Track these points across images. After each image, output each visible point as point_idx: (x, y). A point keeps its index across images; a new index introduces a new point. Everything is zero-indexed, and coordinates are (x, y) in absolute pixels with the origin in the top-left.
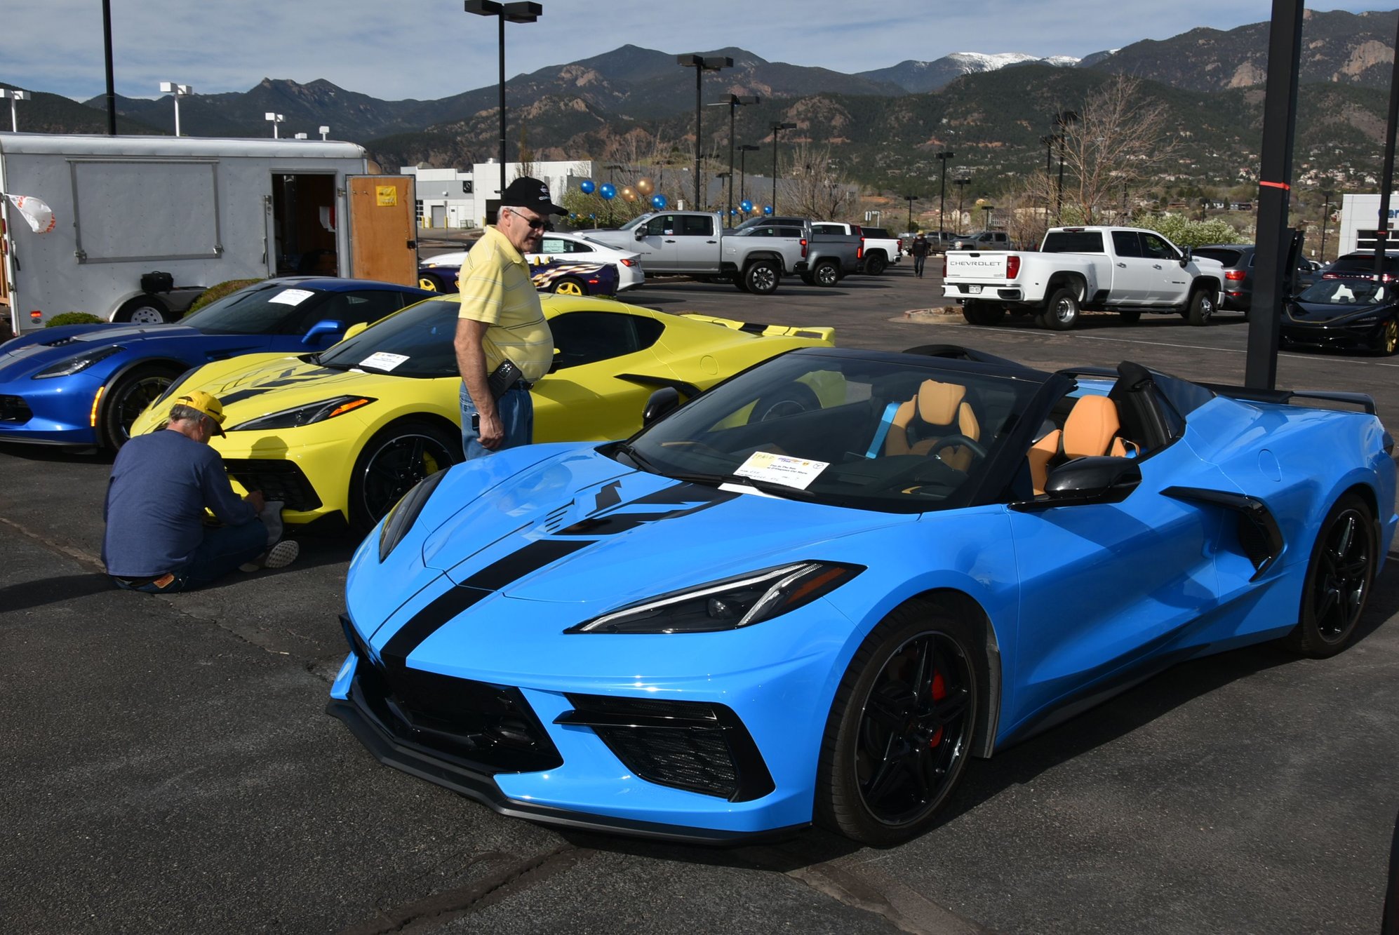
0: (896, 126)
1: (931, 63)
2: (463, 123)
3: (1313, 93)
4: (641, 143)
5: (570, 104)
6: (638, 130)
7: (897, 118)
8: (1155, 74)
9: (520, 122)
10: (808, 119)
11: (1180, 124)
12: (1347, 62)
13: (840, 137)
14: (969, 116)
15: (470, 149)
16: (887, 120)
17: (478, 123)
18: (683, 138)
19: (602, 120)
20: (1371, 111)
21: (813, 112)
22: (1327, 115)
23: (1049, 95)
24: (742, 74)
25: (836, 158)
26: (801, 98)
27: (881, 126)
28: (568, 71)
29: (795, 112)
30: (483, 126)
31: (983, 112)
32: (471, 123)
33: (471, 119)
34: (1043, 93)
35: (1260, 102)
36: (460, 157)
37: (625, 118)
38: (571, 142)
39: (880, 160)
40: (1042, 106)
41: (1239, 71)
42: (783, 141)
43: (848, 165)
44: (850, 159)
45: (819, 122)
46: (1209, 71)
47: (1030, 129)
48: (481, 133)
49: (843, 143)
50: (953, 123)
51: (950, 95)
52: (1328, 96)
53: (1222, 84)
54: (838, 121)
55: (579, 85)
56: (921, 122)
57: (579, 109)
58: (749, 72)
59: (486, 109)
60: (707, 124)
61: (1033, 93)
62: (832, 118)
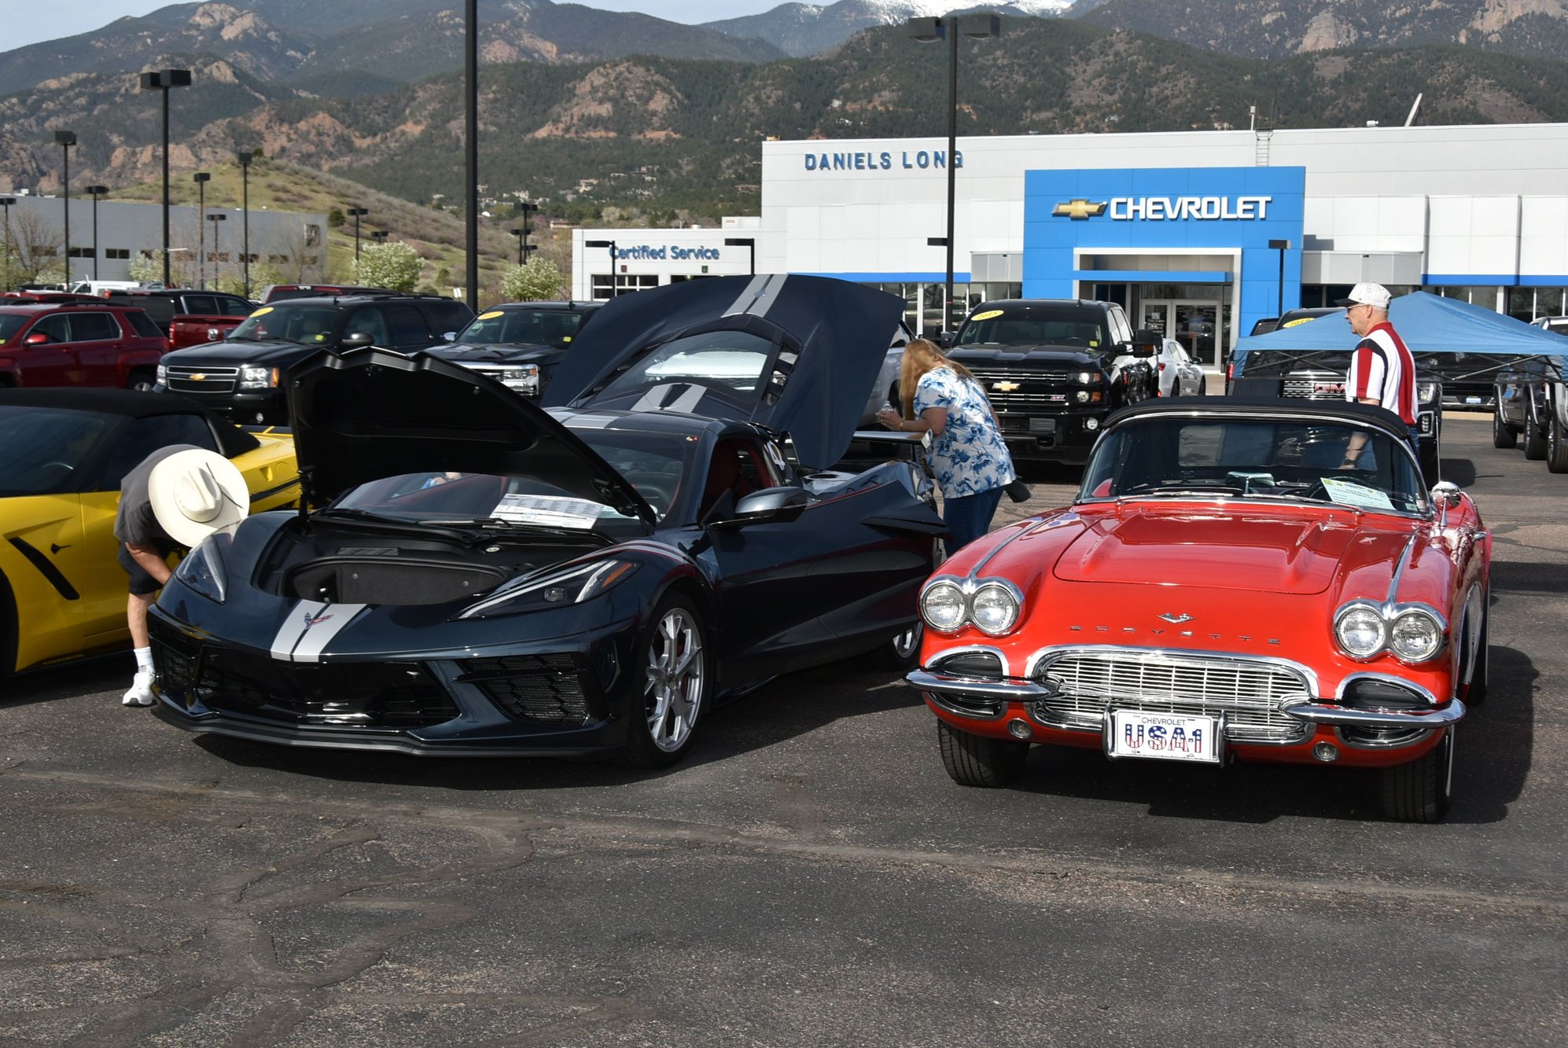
0: (757, 111)
1: (827, 8)
2: (14, 100)
3: (1420, 61)
4: (325, 138)
5: (207, 70)
6: (321, 115)
7: (757, 99)
8: (1183, 29)
9: (117, 99)
10: (610, 99)
11: (1214, 111)
12: (1479, 13)
13: (665, 129)
14: (876, 96)
15: (25, 146)
16: (741, 101)
17: (43, 101)
18: (397, 130)
19: (263, 98)
20: (1509, 91)
21: (618, 88)
22: (1442, 96)
23: (1006, 62)
24: (508, 22)
25: (653, 164)
26: (599, 65)
27: (732, 112)
28: (206, 14)
29: (588, 88)
30: (51, 105)
31: (899, 90)
32: (30, 101)
33: (30, 93)
34: (995, 60)
35: (1339, 76)
36: (7, 159)
37: (303, 94)
38: (202, 135)
39: (728, 167)
40: (994, 81)
41: (1314, 25)
42: (567, 136)
43: (674, 175)
44: (678, 166)
45: (629, 104)
46: (1269, 25)
47: (974, 117)
48: (47, 118)
49: (668, 139)
50: (850, 107)
51: (846, 62)
52: (1443, 67)
53: (1288, 46)
54: (659, 103)
55: (226, 38)
56: (798, 106)
57: (222, 79)
58: (521, 19)
59: (57, 77)
60: (438, 106)
61: (980, 59)
62: (650, 98)
